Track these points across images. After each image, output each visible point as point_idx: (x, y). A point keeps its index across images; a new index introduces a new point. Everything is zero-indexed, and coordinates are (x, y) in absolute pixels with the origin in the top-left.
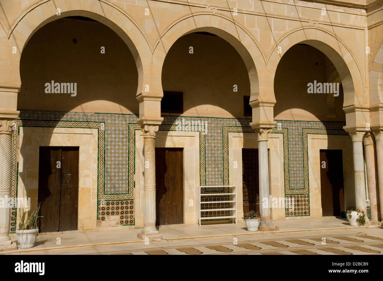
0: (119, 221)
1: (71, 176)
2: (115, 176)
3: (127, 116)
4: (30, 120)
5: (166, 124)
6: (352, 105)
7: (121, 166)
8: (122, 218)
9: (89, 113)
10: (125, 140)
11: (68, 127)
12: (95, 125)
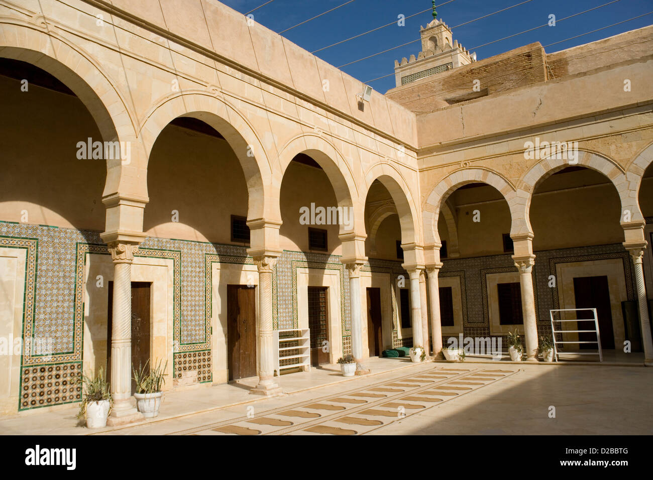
0: (196, 378)
1: (141, 321)
2: (191, 320)
3: (204, 244)
4: (98, 245)
5: (242, 257)
6: (413, 243)
7: (197, 308)
8: (199, 373)
9: (164, 238)
10: (201, 274)
11: (141, 256)
12: (170, 254)
